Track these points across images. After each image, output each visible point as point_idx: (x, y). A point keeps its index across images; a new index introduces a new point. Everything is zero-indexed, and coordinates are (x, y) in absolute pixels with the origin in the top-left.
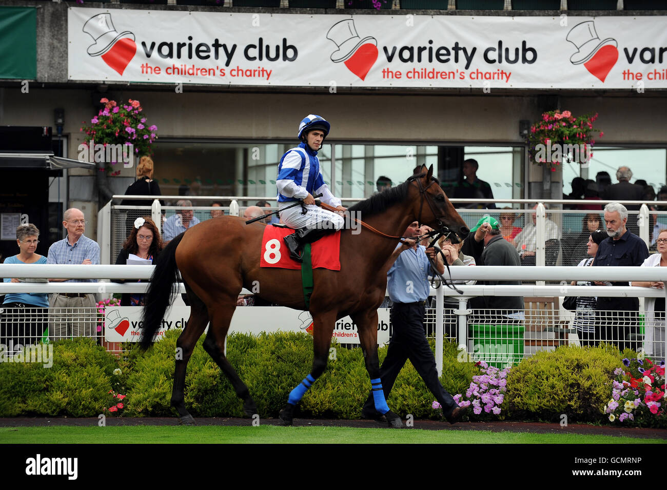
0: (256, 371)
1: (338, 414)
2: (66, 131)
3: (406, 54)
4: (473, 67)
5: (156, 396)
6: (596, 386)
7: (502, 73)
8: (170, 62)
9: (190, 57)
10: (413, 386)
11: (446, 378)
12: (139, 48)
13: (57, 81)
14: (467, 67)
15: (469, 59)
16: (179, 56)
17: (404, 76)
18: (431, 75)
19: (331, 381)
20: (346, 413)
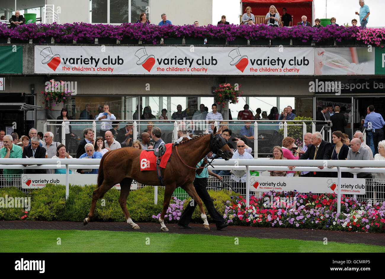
0: (80, 202)
1: (114, 220)
2: (35, 93)
3: (166, 62)
4: (192, 67)
5: (40, 212)
6: (218, 208)
7: (204, 69)
8: (73, 66)
9: (81, 63)
10: (145, 208)
11: (159, 205)
12: (62, 60)
13: (30, 74)
14: (190, 67)
15: (191, 63)
16: (77, 63)
17: (165, 70)
18: (176, 70)
19: (112, 206)
20: (117, 219)
